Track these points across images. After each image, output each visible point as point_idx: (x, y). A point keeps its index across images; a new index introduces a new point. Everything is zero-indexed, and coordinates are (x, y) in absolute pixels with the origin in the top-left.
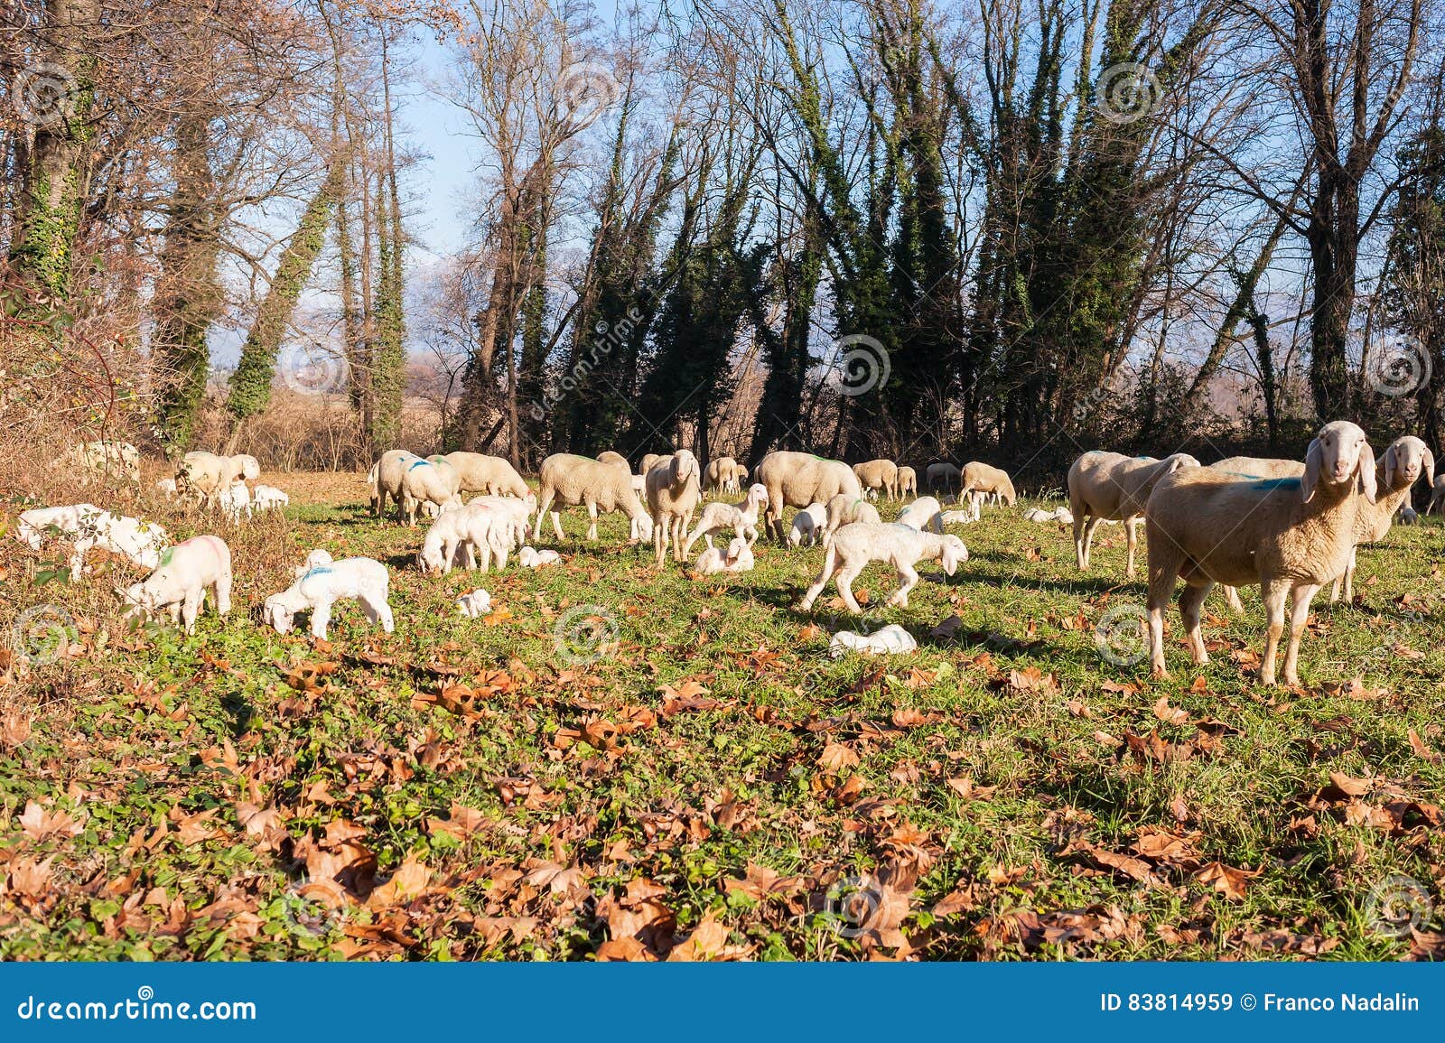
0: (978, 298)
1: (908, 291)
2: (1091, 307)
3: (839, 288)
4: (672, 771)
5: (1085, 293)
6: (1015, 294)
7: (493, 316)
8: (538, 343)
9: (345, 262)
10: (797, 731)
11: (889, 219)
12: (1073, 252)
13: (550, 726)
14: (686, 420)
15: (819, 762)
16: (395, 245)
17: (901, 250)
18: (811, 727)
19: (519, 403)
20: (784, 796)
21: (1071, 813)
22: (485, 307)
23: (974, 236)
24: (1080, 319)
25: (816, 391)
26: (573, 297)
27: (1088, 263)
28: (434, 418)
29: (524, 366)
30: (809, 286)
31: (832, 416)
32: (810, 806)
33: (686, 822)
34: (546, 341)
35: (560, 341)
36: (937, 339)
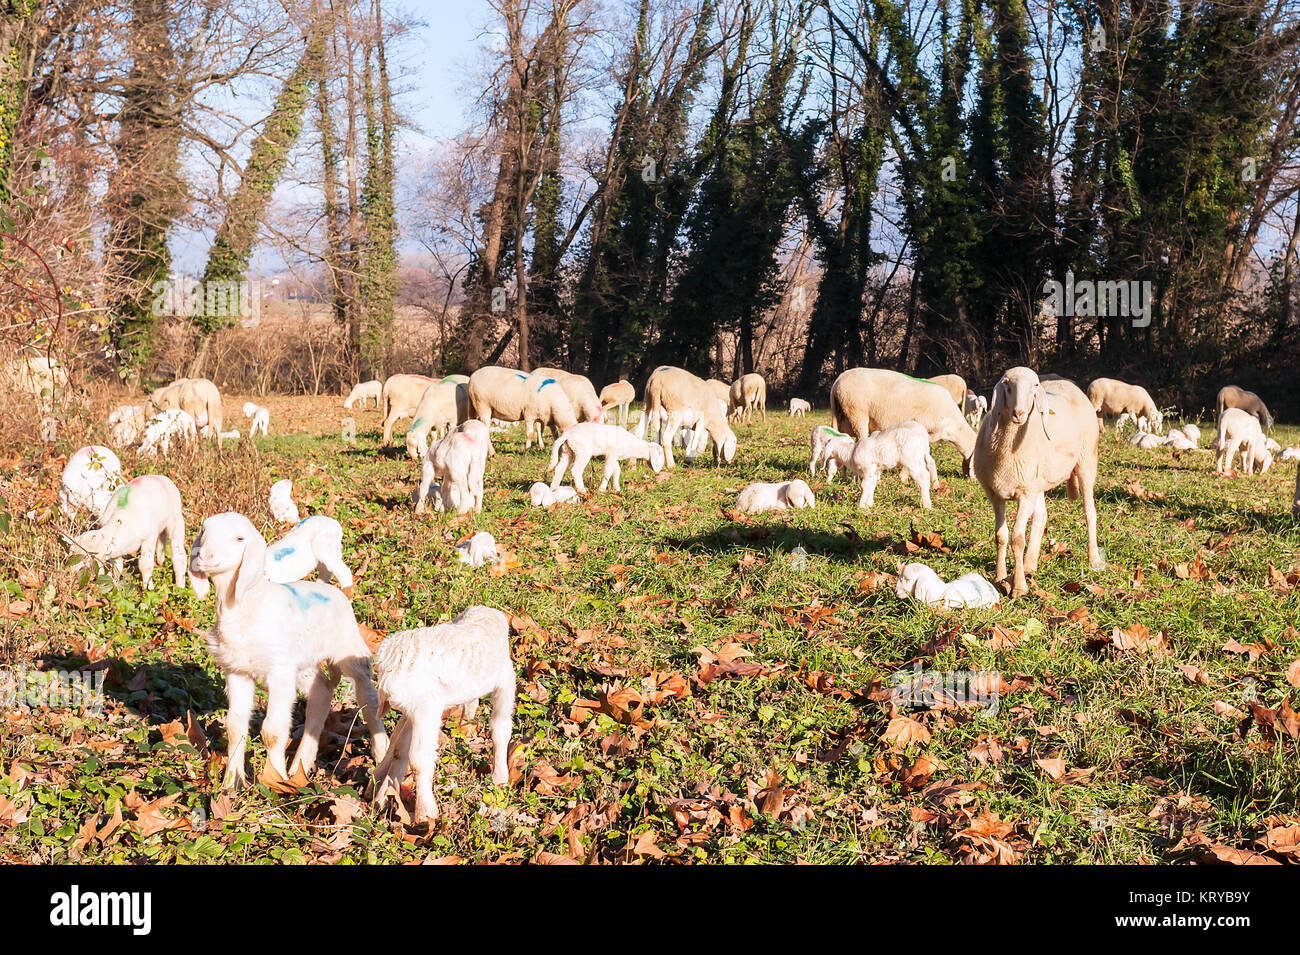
0: (1074, 179)
1: (989, 173)
2: (1210, 188)
3: (906, 171)
4: (708, 749)
5: (1202, 171)
6: (1118, 174)
7: (498, 209)
8: (552, 241)
9: (327, 149)
10: (857, 701)
11: (966, 86)
12: (1188, 123)
13: (566, 695)
14: (726, 330)
15: (883, 738)
16: (384, 128)
17: (980, 124)
18: (873, 696)
19: (530, 311)
20: (842, 779)
21: (1184, 800)
22: (490, 199)
23: (1067, 106)
24: (1196, 203)
25: (880, 293)
26: (592, 186)
27: (1207, 136)
28: (432, 331)
29: (536, 267)
30: (871, 167)
31: (902, 321)
32: (872, 791)
33: (724, 810)
34: (560, 238)
35: (578, 238)
36: (1025, 229)
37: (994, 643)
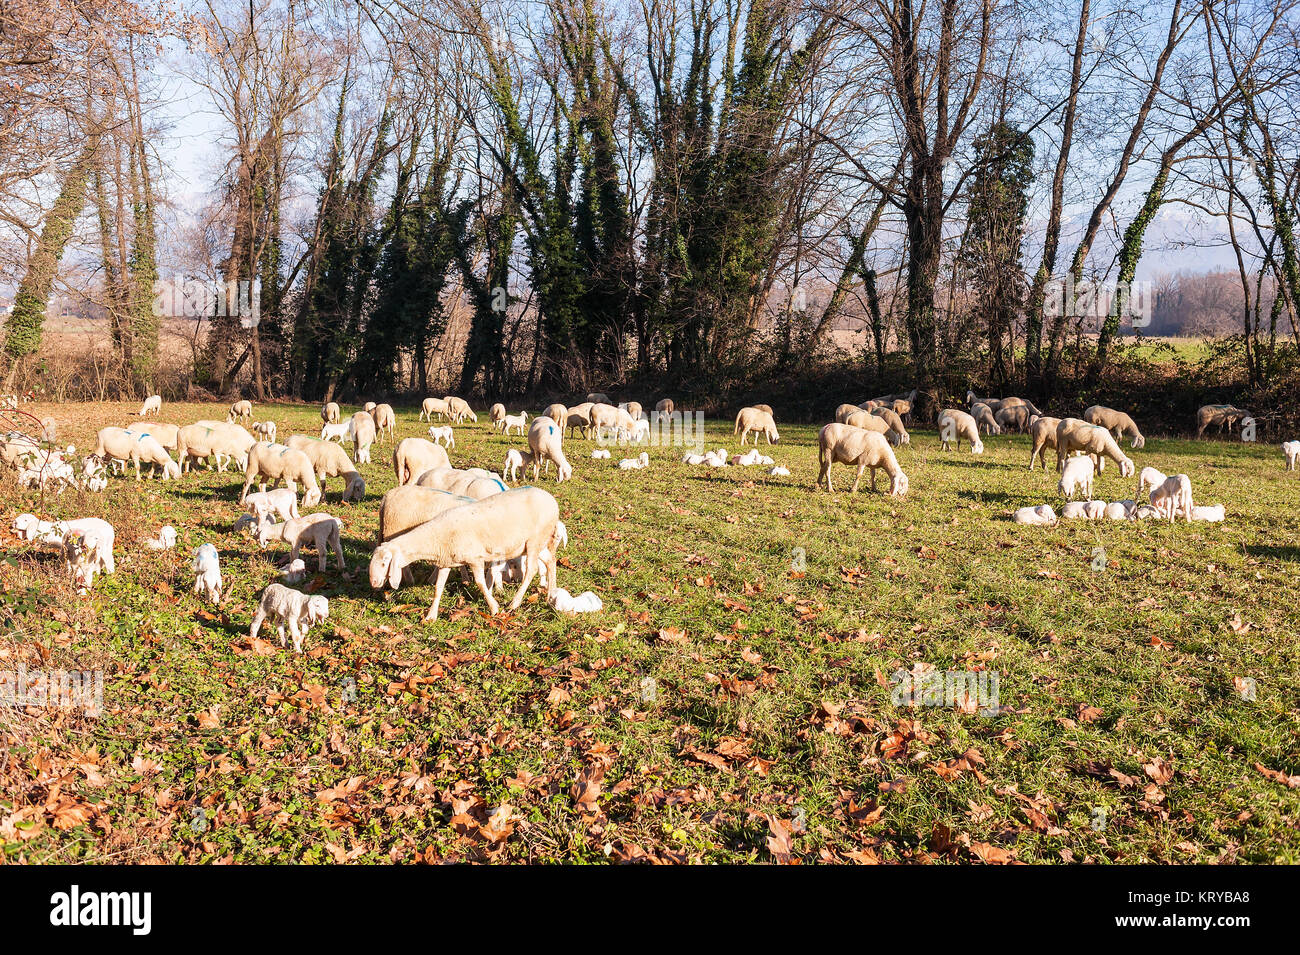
0: (650, 248)
1: (590, 246)
2: (738, 260)
3: (532, 242)
4: (461, 707)
5: (733, 249)
6: (677, 252)
7: (234, 264)
8: (275, 287)
9: (102, 221)
10: (532, 675)
11: (573, 182)
12: (723, 217)
14: (405, 351)
15: (547, 700)
16: (145, 211)
17: (583, 210)
18: (540, 673)
19: (261, 339)
20: (530, 724)
21: (687, 729)
22: (228, 255)
23: (643, 197)
24: (729, 270)
25: (515, 327)
26: (305, 247)
27: (735, 226)
28: (187, 352)
29: (263, 308)
30: (507, 238)
31: (530, 346)
32: (545, 729)
34: (282, 285)
35: (294, 284)
36: (616, 287)
37: (600, 639)
